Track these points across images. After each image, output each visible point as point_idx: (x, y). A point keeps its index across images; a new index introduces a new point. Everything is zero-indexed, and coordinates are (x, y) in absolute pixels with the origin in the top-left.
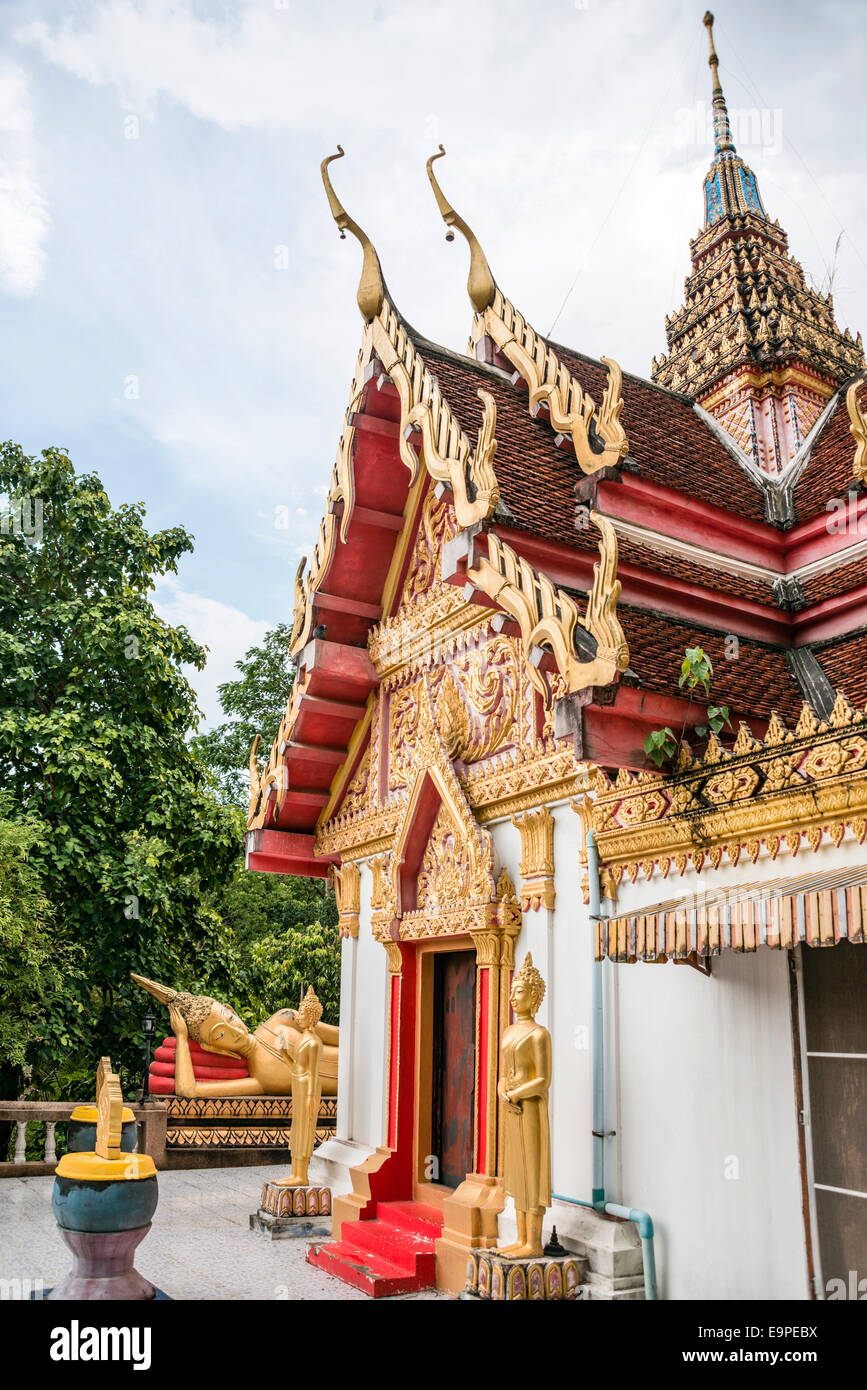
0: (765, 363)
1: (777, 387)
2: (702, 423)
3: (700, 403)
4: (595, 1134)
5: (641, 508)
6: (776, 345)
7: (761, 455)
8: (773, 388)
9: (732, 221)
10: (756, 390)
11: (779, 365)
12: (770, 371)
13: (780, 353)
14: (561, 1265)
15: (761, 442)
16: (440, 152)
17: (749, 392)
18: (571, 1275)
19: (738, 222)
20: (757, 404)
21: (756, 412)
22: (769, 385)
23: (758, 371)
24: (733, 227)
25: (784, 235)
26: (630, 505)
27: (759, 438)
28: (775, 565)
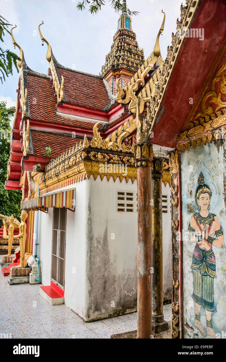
0: (115, 70)
1: (119, 75)
2: (104, 84)
3: (105, 79)
4: (36, 244)
5: (69, 110)
6: (118, 65)
7: (114, 92)
8: (118, 75)
9: (121, 32)
10: (114, 76)
11: (119, 70)
12: (117, 71)
13: (119, 67)
14: (25, 269)
15: (114, 88)
16: (42, 23)
17: (113, 76)
18: (27, 271)
19: (122, 32)
20: (114, 79)
21: (114, 81)
22: (117, 75)
23: (114, 71)
24: (120, 33)
25: (134, 34)
26: (66, 109)
27: (114, 87)
28: (106, 119)
